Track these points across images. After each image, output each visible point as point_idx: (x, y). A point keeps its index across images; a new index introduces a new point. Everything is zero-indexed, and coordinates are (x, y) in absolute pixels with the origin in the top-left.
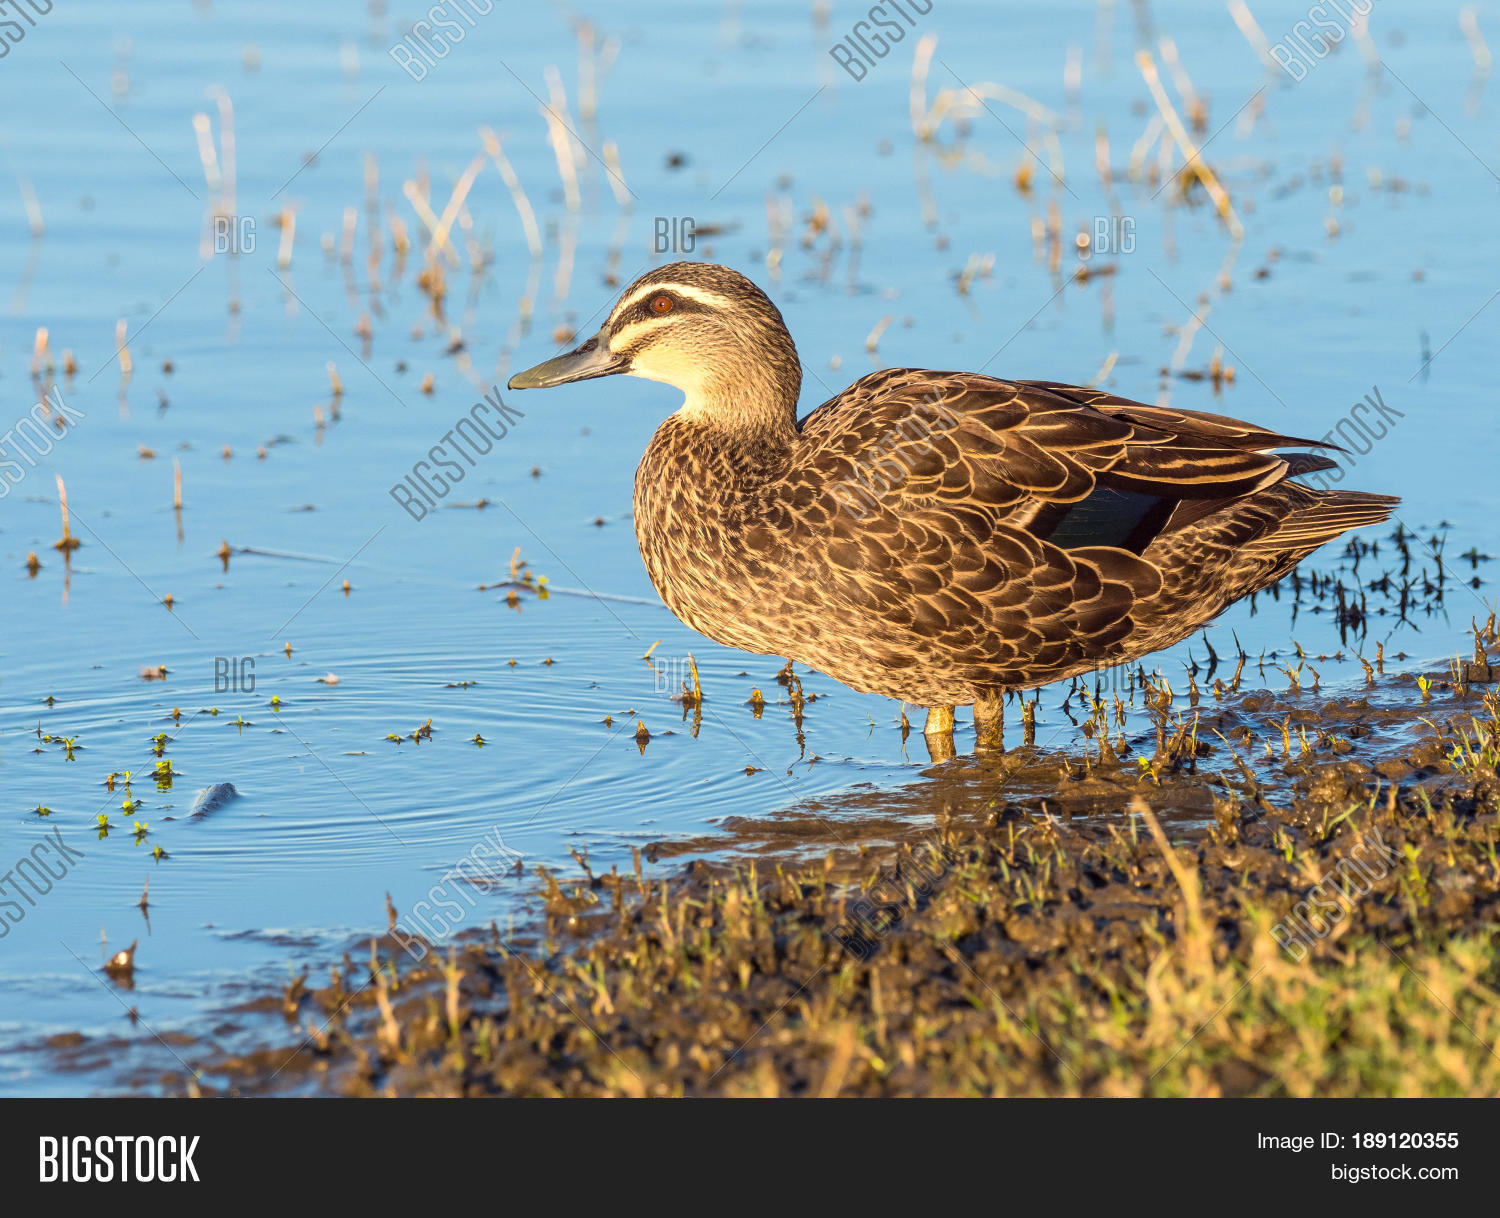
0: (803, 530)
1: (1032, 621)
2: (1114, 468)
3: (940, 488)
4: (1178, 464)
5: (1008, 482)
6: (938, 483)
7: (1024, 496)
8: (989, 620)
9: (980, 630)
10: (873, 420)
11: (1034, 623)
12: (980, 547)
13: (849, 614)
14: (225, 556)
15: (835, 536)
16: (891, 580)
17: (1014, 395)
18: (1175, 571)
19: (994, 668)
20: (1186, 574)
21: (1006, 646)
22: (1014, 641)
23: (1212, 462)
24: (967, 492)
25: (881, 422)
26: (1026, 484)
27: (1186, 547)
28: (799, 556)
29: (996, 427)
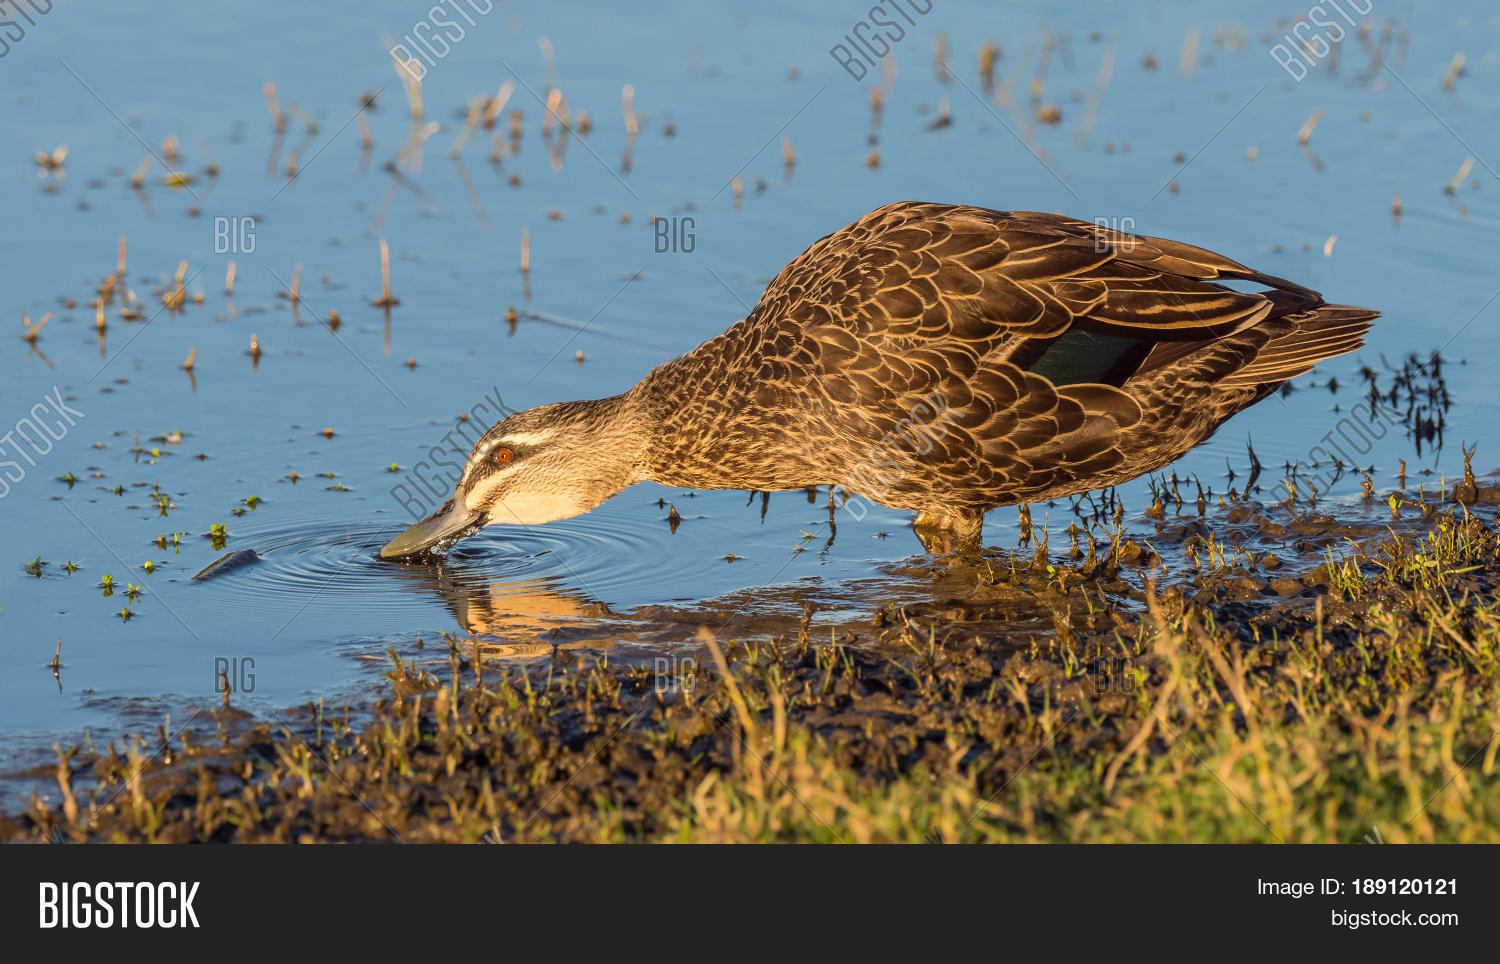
0: (798, 372)
1: (1019, 452)
2: (1091, 313)
3: (920, 328)
4: (1158, 309)
5: (985, 320)
6: (918, 323)
7: (1001, 332)
8: (979, 453)
9: (973, 461)
10: (859, 267)
11: (1021, 455)
12: (967, 383)
13: (861, 446)
14: (513, 322)
15: (827, 373)
16: (888, 411)
17: (995, 235)
18: (1154, 410)
19: (987, 492)
20: (1163, 414)
21: (996, 473)
22: (1005, 469)
23: (1192, 308)
24: (947, 329)
25: (865, 269)
26: (1003, 320)
27: (1167, 389)
28: (803, 395)
29: (976, 268)
